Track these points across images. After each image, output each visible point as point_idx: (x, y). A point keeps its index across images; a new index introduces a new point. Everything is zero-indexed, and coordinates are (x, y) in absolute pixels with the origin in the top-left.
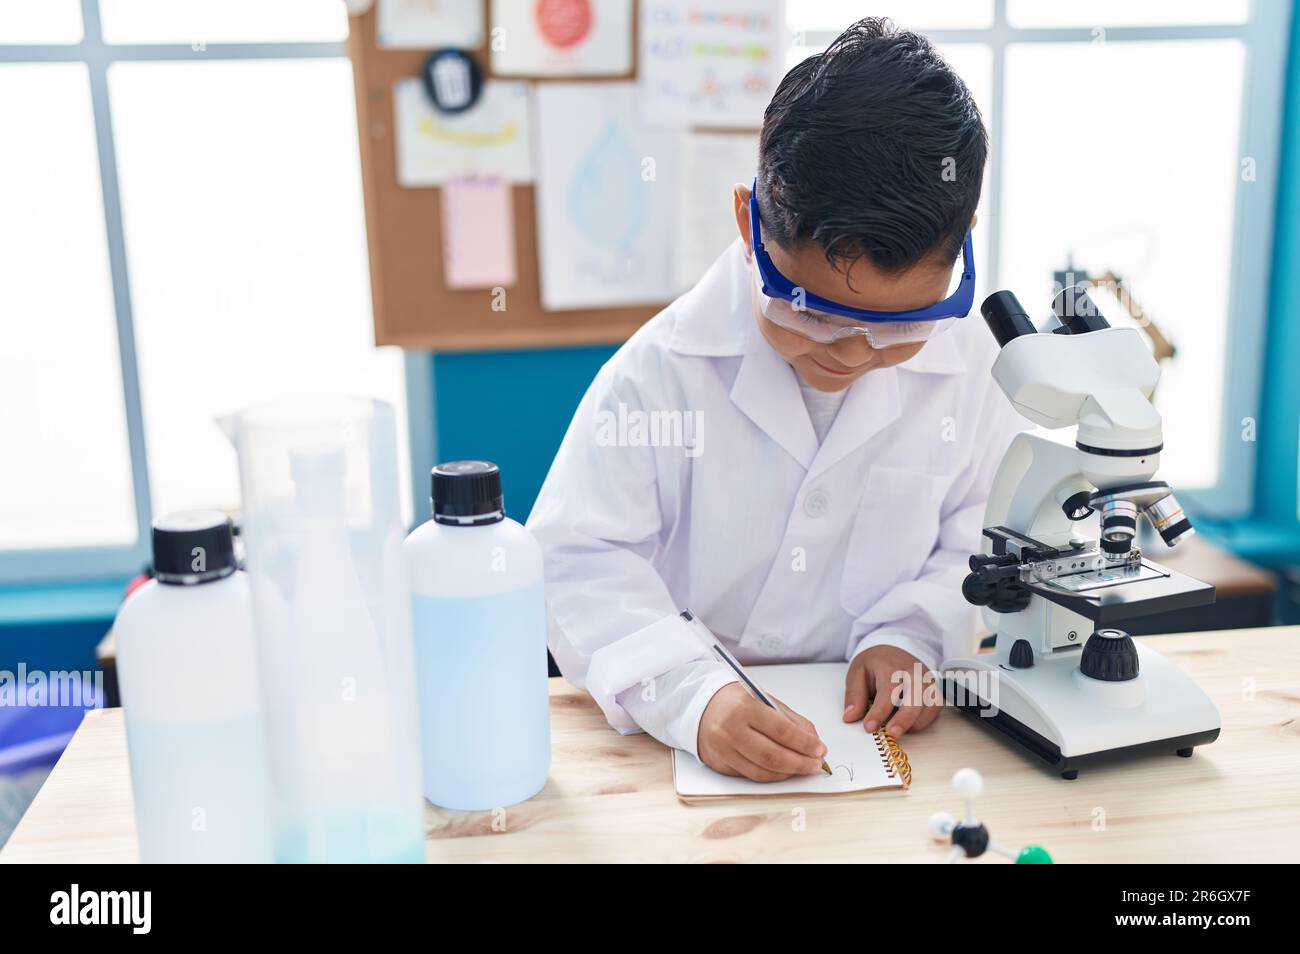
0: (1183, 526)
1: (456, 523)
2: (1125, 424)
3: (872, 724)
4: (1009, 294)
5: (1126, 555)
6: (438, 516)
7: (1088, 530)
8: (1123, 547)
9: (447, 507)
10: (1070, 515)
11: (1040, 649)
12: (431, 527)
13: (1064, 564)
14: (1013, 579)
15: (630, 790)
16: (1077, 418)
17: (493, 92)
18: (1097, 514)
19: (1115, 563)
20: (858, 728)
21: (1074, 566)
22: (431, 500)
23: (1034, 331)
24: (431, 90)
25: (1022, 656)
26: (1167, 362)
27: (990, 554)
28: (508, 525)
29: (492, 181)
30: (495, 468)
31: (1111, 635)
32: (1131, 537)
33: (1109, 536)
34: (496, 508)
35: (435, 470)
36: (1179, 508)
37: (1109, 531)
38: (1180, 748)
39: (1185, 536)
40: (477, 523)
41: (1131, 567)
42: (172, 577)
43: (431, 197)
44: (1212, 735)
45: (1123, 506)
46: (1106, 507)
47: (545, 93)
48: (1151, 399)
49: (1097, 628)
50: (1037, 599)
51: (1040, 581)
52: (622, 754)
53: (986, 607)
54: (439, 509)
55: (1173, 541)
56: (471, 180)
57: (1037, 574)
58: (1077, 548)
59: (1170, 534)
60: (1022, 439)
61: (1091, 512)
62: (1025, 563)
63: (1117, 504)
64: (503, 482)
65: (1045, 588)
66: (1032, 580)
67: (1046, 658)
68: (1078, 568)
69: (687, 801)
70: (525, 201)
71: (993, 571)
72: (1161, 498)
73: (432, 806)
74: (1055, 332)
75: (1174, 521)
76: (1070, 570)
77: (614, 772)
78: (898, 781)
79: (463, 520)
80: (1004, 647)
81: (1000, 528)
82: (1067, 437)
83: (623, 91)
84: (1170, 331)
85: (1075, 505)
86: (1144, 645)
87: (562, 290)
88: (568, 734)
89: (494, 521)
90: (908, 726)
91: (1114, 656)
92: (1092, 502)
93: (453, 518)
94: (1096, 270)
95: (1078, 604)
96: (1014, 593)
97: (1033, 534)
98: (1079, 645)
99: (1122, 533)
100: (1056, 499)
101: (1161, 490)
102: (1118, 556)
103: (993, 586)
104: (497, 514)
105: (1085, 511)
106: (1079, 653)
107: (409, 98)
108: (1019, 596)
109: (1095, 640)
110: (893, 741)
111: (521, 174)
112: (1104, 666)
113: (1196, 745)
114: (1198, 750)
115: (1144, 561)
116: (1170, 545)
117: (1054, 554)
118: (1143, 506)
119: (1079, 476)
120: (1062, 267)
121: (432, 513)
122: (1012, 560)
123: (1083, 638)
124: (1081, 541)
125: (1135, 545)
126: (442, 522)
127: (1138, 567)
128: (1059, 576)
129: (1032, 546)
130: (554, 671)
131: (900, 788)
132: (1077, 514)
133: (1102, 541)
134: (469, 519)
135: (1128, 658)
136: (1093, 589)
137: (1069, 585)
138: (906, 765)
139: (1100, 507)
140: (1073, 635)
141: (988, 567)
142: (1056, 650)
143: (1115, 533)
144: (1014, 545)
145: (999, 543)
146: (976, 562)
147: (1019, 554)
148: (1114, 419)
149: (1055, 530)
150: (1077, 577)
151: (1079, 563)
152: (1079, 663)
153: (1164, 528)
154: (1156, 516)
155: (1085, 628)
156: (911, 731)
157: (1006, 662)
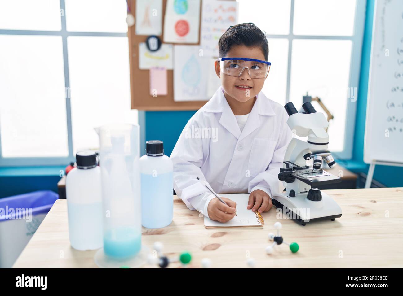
0: (334, 163)
1: (152, 156)
2: (320, 136)
3: (254, 210)
4: (292, 103)
5: (319, 169)
6: (147, 154)
7: (310, 163)
8: (319, 167)
9: (150, 152)
10: (305, 159)
11: (297, 192)
12: (145, 156)
13: (304, 171)
14: (291, 174)
15: (193, 224)
16: (308, 135)
17: (163, 46)
18: (312, 159)
19: (316, 171)
20: (251, 211)
21: (306, 172)
22: (146, 150)
23: (297, 112)
24: (148, 46)
25: (292, 194)
26: (331, 121)
27: (285, 168)
28: (165, 157)
29: (162, 69)
30: (162, 142)
31: (315, 189)
32: (320, 165)
33: (315, 165)
34: (162, 152)
35: (147, 142)
36: (332, 158)
37: (315, 163)
38: (332, 219)
39: (334, 165)
40: (157, 156)
41: (321, 172)
42: (81, 167)
43: (147, 72)
44: (340, 216)
45: (319, 157)
46: (314, 157)
47: (177, 47)
48: (327, 131)
49: (311, 188)
50: (297, 180)
51: (298, 175)
52: (191, 215)
53: (284, 181)
54: (148, 152)
55: (331, 166)
56: (157, 68)
57: (296, 173)
58: (307, 167)
59: (330, 165)
60: (294, 140)
61: (311, 158)
62: (294, 170)
63: (317, 157)
64: (164, 146)
65: (299, 177)
66: (295, 175)
67: (299, 195)
68: (307, 172)
69: (207, 228)
70: (170, 74)
71: (285, 172)
72: (328, 155)
73: (144, 227)
74: (303, 113)
75: (331, 161)
76: (305, 173)
77: (188, 220)
78: (260, 224)
79: (153, 155)
80: (288, 191)
81: (288, 161)
82: (305, 139)
83: (196, 47)
84: (332, 112)
85: (307, 156)
86: (323, 192)
87: (179, 96)
88: (178, 210)
89: (161, 155)
90: (263, 210)
91: (316, 195)
92: (311, 156)
93: (151, 154)
94: (314, 97)
95: (307, 181)
96: (291, 178)
97: (296, 163)
98: (307, 192)
99: (318, 164)
100: (302, 155)
101: (328, 153)
102: (317, 169)
103: (285, 176)
104: (162, 154)
105: (309, 158)
106: (307, 193)
107: (142, 47)
108: (292, 179)
109: (311, 190)
110: (260, 214)
111: (170, 67)
112: (313, 197)
113: (336, 218)
114: (336, 219)
115: (324, 171)
116: (330, 167)
117: (301, 168)
118: (324, 157)
119: (308, 149)
120: (305, 95)
121: (146, 153)
122: (291, 170)
123: (308, 190)
124: (308, 166)
125: (321, 167)
126: (148, 155)
127: (322, 172)
128: (302, 174)
129: (296, 166)
130: (175, 194)
131: (261, 226)
132: (307, 158)
133: (313, 166)
134: (155, 155)
135: (319, 195)
136: (311, 178)
137: (305, 176)
138: (262, 220)
139: (313, 157)
140: (305, 189)
141: (285, 171)
142: (301, 193)
143: (317, 164)
144: (291, 166)
145: (287, 165)
146: (282, 170)
147: (292, 168)
148: (317, 135)
149: (301, 163)
150: (307, 175)
151: (307, 171)
152: (307, 196)
153: (329, 163)
154: (327, 160)
155: (309, 188)
156: (264, 212)
157: (288, 195)
